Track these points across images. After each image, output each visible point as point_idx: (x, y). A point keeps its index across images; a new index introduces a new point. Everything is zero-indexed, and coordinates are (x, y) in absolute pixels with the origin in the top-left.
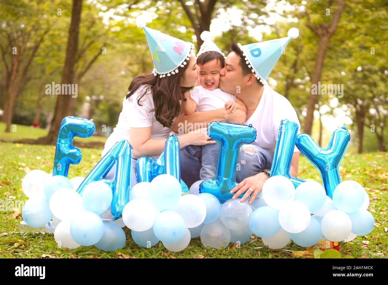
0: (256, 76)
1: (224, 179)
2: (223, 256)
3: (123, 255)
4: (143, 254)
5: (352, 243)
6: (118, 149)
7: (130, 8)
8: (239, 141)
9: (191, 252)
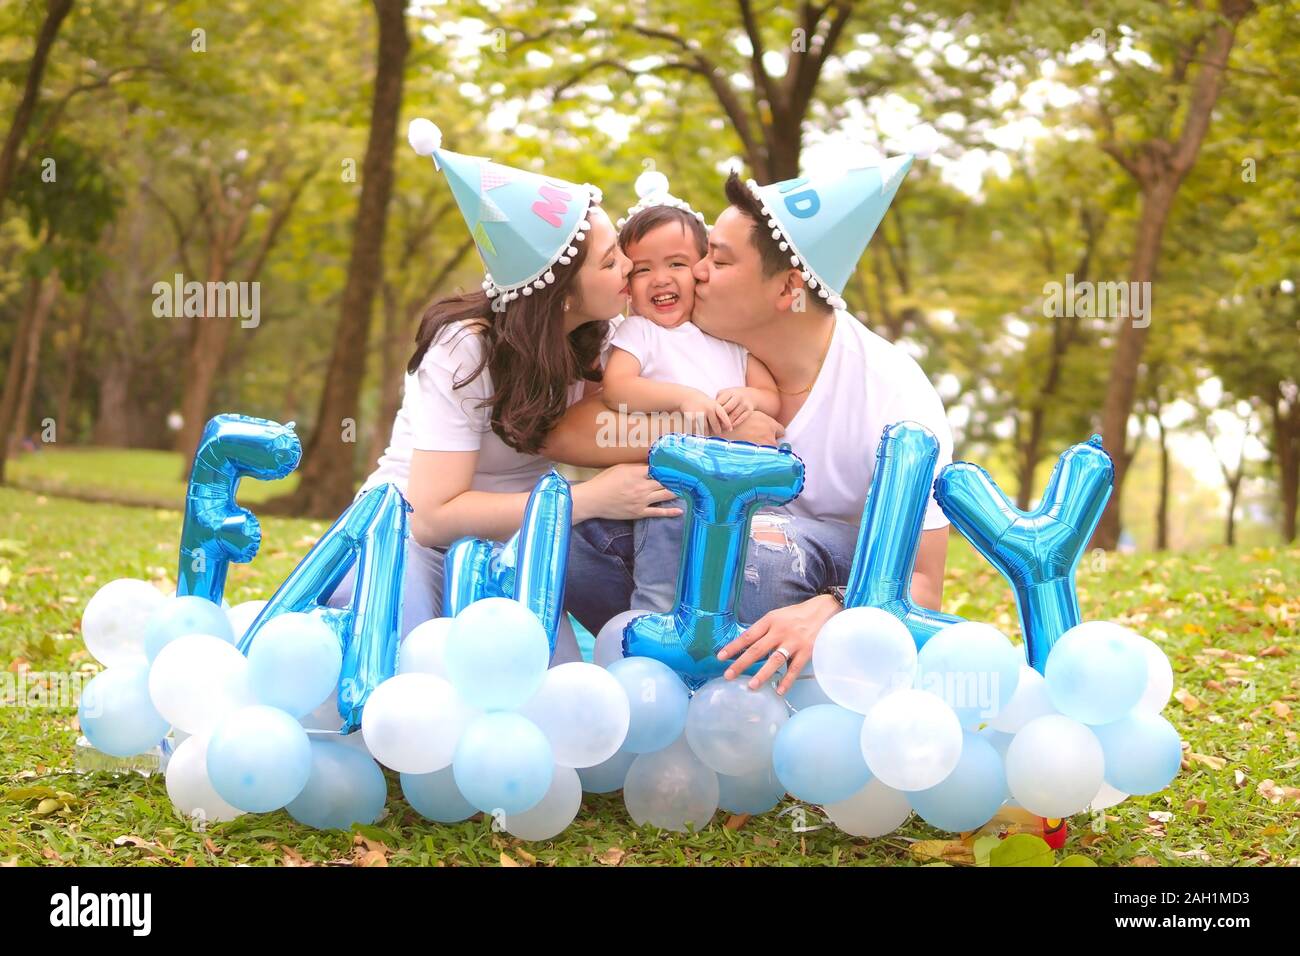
0: (805, 275)
1: (702, 613)
2: (689, 853)
3: (370, 844)
4: (429, 841)
5: (1116, 819)
6: (366, 514)
7: (556, 98)
8: (748, 494)
9: (588, 837)
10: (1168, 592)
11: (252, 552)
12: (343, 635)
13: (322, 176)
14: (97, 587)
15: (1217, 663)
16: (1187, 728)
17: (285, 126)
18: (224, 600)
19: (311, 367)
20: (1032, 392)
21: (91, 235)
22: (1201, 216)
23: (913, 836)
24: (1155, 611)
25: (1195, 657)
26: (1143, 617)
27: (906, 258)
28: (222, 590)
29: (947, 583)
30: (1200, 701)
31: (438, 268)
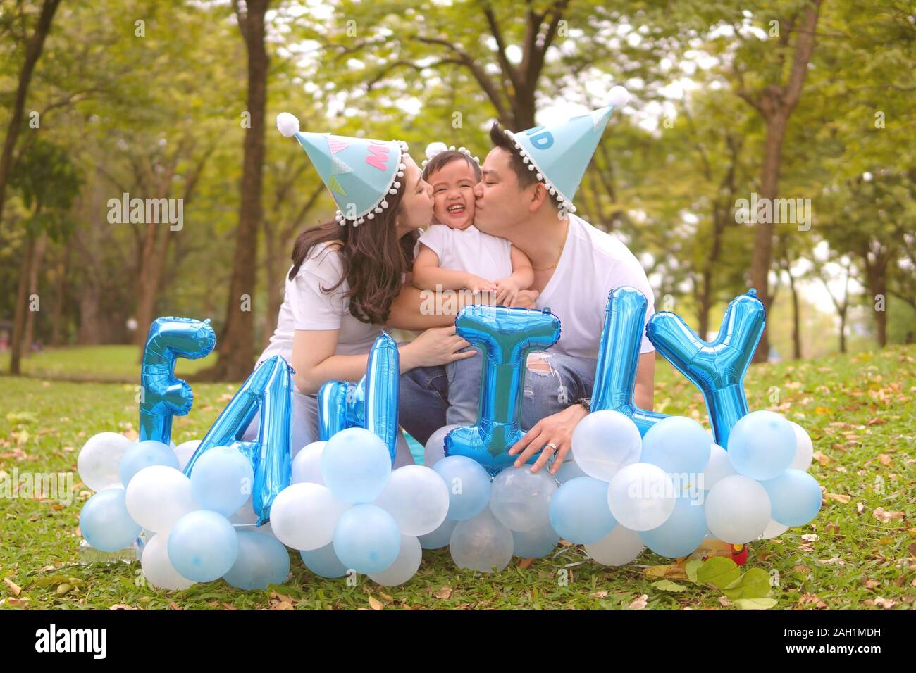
0: (547, 187)
1: (496, 424)
2: (495, 587)
3: (281, 597)
4: (321, 592)
5: (780, 542)
6: (264, 377)
7: (370, 90)
8: (523, 342)
9: (427, 581)
10: (804, 387)
11: (188, 408)
12: (253, 459)
13: (217, 153)
14: (86, 439)
15: (840, 432)
16: (823, 477)
17: (190, 121)
18: (171, 441)
19: (220, 281)
20: (702, 260)
21: (65, 204)
22: (807, 134)
23: (644, 564)
24: (796, 401)
25: (825, 429)
26: (788, 405)
27: (612, 178)
28: (170, 435)
29: (656, 392)
30: (830, 458)
31: (299, 209)
